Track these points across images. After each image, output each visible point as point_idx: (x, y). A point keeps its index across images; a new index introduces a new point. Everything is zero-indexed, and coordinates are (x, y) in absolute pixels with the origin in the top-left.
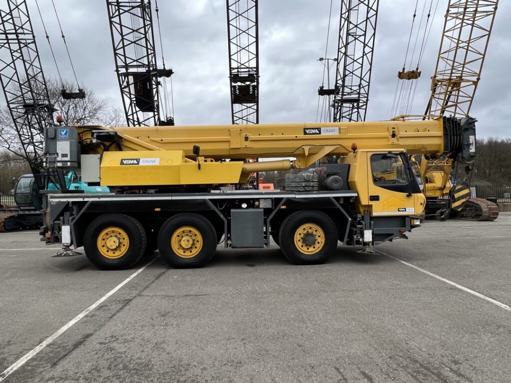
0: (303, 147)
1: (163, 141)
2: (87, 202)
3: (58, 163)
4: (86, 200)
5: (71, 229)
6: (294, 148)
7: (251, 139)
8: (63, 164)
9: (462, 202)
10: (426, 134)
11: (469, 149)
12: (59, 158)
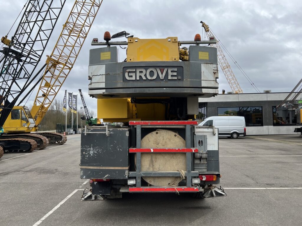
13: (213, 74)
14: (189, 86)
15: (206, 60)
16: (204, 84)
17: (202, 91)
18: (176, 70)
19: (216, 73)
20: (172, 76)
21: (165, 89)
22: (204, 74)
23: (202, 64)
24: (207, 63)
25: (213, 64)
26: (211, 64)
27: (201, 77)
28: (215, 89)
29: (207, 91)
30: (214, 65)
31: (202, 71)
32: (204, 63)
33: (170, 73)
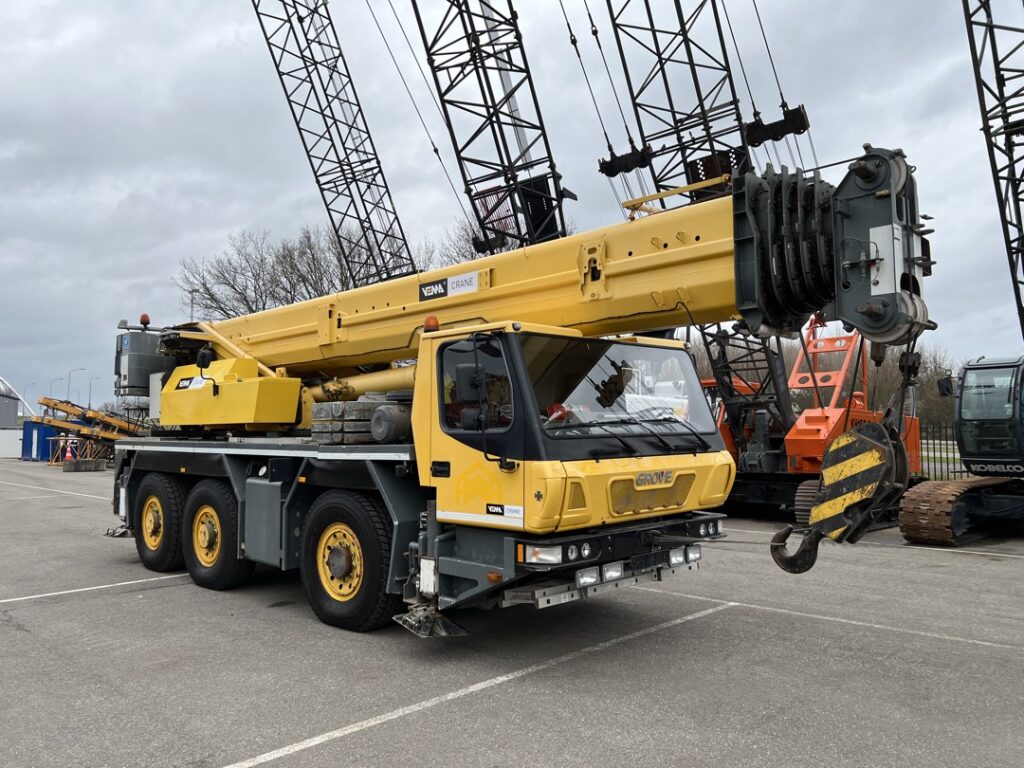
1: (251, 341)
3: (121, 389)
5: (125, 493)
7: (344, 323)
9: (848, 502)
10: (692, 249)
11: (867, 283)
12: (122, 383)
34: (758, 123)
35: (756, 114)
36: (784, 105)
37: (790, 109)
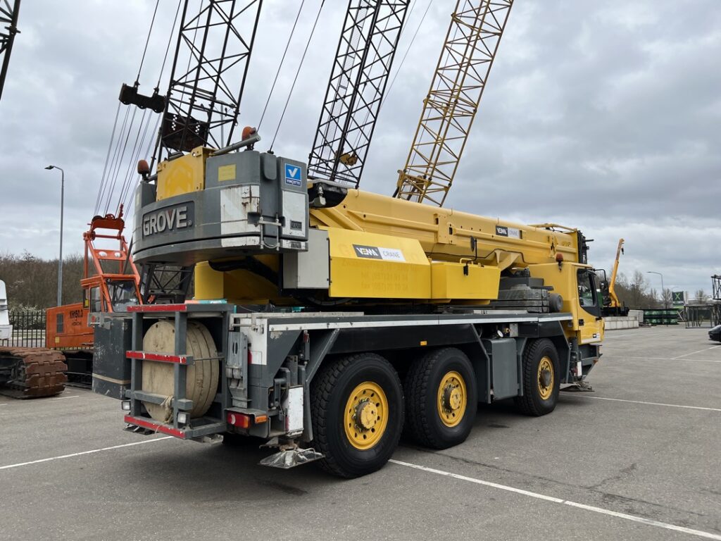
0: (496, 251)
1: (367, 218)
2: (333, 330)
3: (284, 241)
4: (332, 326)
5: (304, 393)
6: (487, 251)
7: (457, 233)
8: (293, 245)
12: (287, 231)
13: (242, 206)
14: (201, 237)
15: (231, 181)
16: (225, 230)
17: (220, 243)
18: (184, 209)
19: (247, 203)
20: (181, 221)
21: (172, 246)
22: (224, 211)
23: (221, 192)
24: (230, 188)
25: (241, 186)
26: (238, 186)
27: (220, 217)
28: (245, 238)
29: (231, 242)
30: (243, 188)
31: (222, 205)
32: (226, 188)
33: (179, 217)
34: (134, 90)
35: (137, 83)
36: (157, 90)
37: (159, 94)
